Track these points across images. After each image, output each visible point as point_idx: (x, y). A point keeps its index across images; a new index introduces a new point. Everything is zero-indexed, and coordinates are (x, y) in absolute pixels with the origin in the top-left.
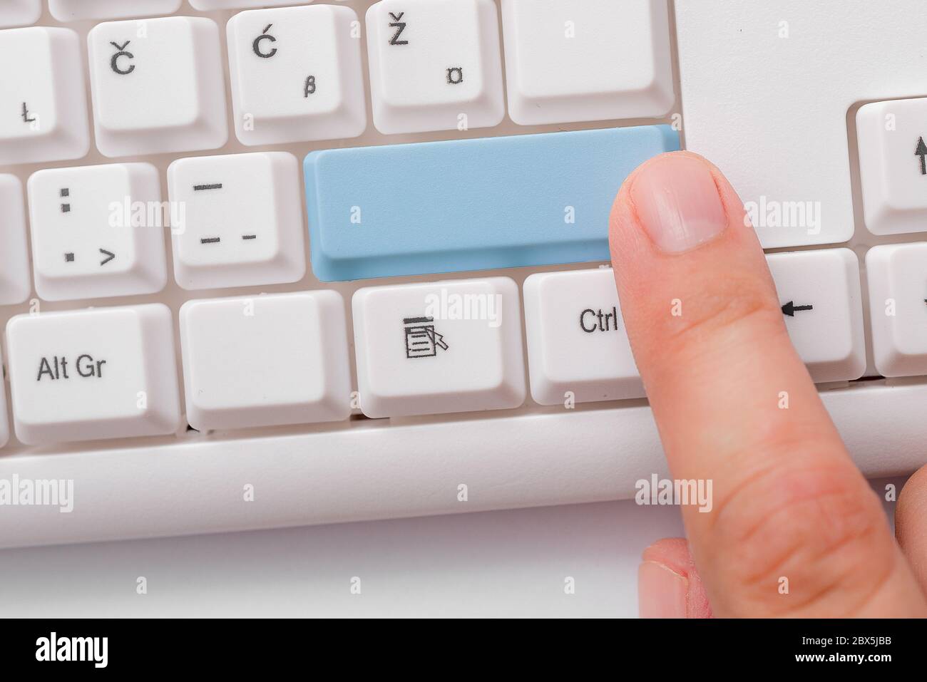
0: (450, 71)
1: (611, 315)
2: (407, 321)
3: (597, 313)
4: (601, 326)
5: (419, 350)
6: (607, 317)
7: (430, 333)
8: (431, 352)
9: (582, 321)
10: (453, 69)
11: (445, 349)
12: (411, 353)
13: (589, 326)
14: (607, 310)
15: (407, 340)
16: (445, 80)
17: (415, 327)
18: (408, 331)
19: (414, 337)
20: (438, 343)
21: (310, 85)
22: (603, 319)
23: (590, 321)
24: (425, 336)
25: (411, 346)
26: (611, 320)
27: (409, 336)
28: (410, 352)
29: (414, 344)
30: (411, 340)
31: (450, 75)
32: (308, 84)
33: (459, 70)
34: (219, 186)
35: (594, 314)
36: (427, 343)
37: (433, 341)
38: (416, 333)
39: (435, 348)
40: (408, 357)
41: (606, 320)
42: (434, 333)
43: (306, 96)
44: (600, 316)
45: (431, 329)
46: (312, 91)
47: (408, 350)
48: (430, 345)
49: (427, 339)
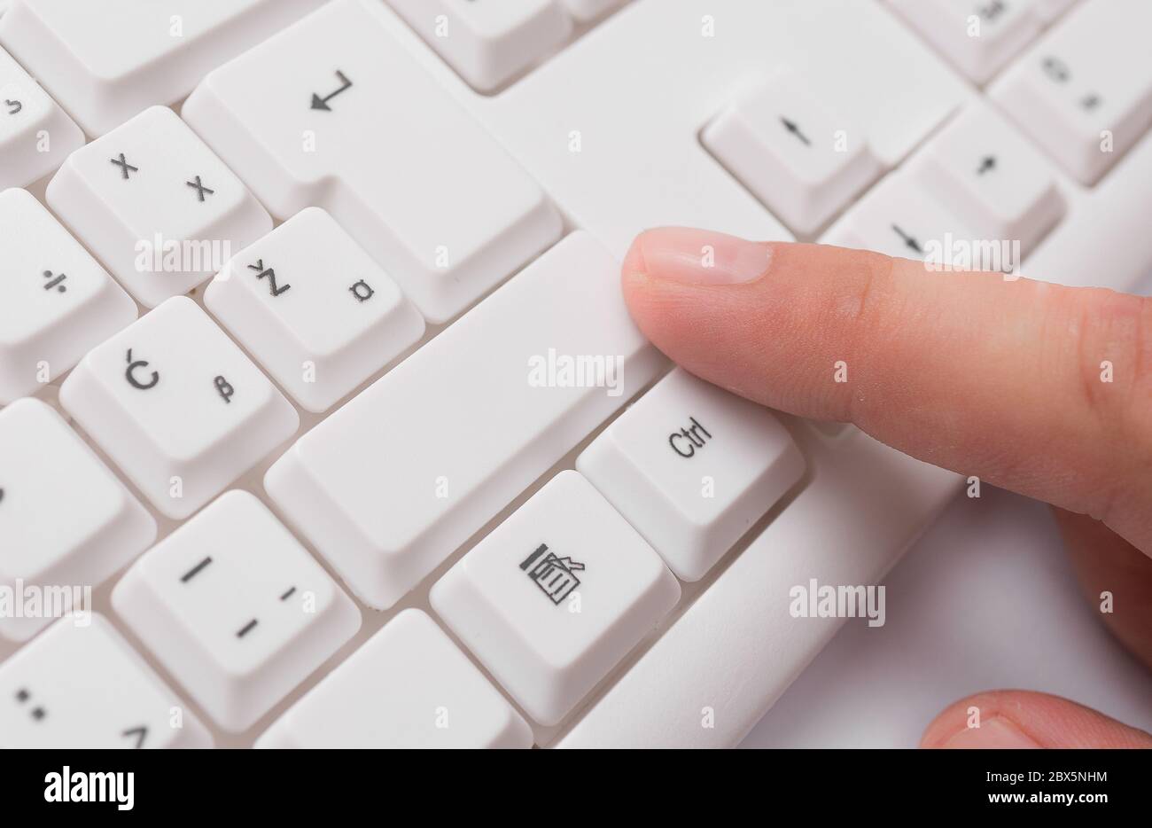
0: (353, 289)
1: (694, 427)
2: (524, 566)
3: (681, 433)
4: (696, 443)
5: (560, 588)
6: (693, 430)
7: (555, 563)
8: (572, 582)
9: (677, 450)
10: (356, 286)
11: (583, 569)
12: (557, 598)
13: (687, 451)
14: (688, 426)
15: (540, 586)
16: (356, 301)
17: (537, 567)
18: (533, 576)
19: (543, 578)
20: (571, 568)
21: (224, 388)
22: (691, 435)
23: (683, 444)
24: (553, 570)
25: (551, 590)
26: (698, 431)
27: (539, 580)
28: (553, 596)
29: (550, 585)
30: (545, 583)
31: (356, 294)
32: (220, 387)
33: (362, 283)
34: (207, 562)
35: (680, 436)
36: (561, 575)
37: (563, 567)
38: (543, 572)
39: (573, 575)
40: (557, 603)
41: (695, 435)
42: (559, 560)
43: (228, 402)
44: (686, 434)
45: (552, 558)
46: (230, 392)
47: (550, 596)
48: (566, 576)
49: (557, 572)
